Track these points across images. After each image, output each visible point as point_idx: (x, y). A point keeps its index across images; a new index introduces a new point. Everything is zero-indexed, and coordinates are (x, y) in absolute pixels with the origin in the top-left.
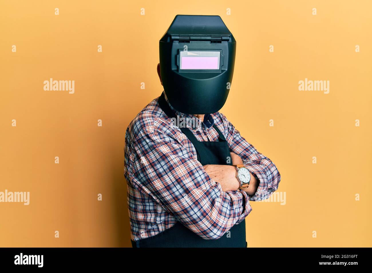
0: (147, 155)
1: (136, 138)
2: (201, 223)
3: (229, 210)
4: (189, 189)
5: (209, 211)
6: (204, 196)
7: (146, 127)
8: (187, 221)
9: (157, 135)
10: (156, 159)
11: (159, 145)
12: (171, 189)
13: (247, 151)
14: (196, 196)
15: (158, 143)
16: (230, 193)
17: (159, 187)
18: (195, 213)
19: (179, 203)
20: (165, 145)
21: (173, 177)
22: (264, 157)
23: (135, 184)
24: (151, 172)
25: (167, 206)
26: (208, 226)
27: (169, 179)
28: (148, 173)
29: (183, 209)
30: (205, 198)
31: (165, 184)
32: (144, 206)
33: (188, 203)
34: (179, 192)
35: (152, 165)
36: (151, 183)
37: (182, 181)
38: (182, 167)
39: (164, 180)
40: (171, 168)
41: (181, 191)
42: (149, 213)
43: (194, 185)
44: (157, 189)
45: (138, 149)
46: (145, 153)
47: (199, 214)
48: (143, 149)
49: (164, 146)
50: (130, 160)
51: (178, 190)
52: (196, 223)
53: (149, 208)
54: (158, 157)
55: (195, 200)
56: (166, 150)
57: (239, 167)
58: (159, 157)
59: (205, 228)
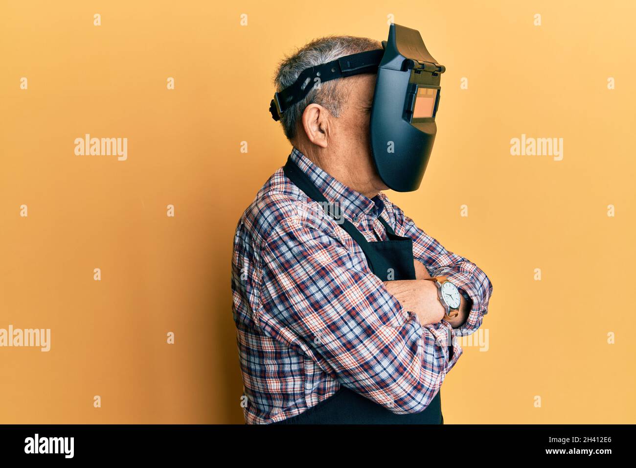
0: (289, 270)
1: (266, 240)
2: (396, 386)
3: (436, 358)
4: (372, 327)
5: (408, 364)
6: (399, 338)
7: (286, 219)
8: (369, 383)
9: (308, 232)
10: (308, 277)
11: (312, 250)
12: (338, 328)
13: (432, 251)
14: (385, 338)
15: (311, 248)
16: (431, 329)
17: (315, 328)
18: (385, 369)
19: (354, 353)
20: (322, 250)
21: (341, 308)
22: (461, 259)
23: (264, 325)
24: (300, 300)
25: (328, 360)
26: (407, 390)
27: (334, 311)
28: (294, 303)
29: (362, 363)
30: (399, 341)
31: (327, 321)
32: (281, 366)
33: (371, 353)
34: (354, 333)
35: (301, 288)
36: (299, 321)
37: (358, 314)
38: (356, 288)
39: (325, 314)
40: (337, 292)
41: (358, 331)
42: (291, 376)
43: (379, 319)
44: (311, 331)
45: (270, 260)
46: (286, 267)
47: (391, 370)
48: (282, 260)
49: (322, 252)
50: (254, 281)
51: (352, 330)
52: (386, 387)
53: (291, 367)
54: (312, 273)
55: (384, 345)
56: (325, 260)
57: (441, 281)
58: (314, 273)
59: (402, 393)
